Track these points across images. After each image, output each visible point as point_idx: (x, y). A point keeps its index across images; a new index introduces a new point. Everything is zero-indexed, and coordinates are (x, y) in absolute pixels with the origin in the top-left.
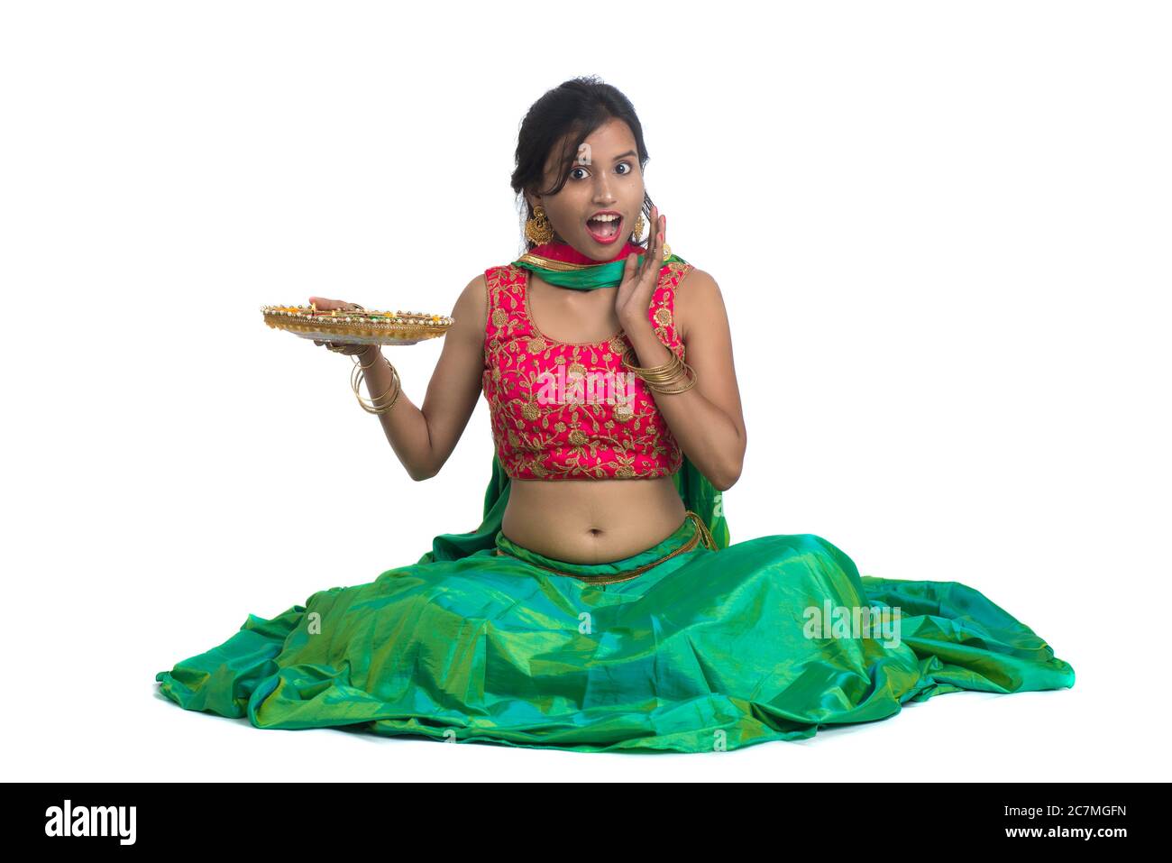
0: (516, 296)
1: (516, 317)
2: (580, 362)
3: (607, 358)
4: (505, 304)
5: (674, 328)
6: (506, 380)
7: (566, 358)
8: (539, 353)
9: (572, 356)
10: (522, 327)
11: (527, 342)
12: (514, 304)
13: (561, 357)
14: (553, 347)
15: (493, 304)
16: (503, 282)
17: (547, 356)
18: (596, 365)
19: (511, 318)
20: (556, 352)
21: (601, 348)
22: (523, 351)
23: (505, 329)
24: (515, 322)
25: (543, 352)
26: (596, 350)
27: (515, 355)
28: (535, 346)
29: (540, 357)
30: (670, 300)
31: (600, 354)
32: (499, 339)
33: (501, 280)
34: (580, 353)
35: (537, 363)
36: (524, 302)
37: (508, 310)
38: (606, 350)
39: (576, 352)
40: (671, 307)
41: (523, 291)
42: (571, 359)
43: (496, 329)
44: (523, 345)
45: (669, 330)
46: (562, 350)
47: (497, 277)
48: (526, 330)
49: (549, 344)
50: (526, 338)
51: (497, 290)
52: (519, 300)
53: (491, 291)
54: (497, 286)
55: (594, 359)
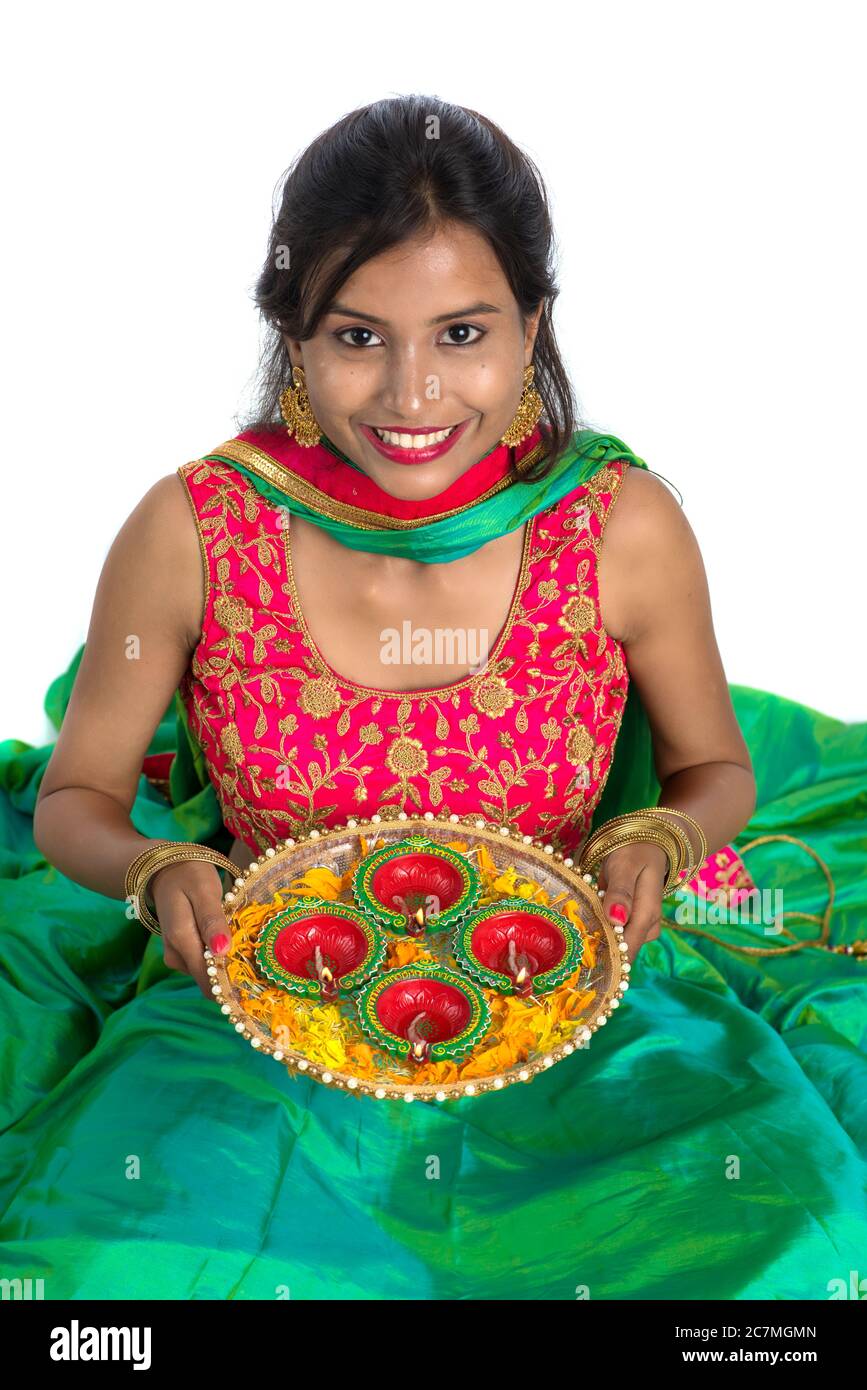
0: (268, 572)
1: (270, 620)
2: (412, 735)
3: (469, 726)
4: (244, 589)
5: (602, 635)
6: (257, 769)
7: (382, 729)
8: (325, 715)
9: (395, 722)
10: (285, 648)
11: (299, 683)
12: (265, 593)
13: (373, 727)
14: (353, 703)
15: (214, 579)
16: (234, 526)
17: (343, 726)
18: (447, 744)
19: (260, 622)
20: (361, 716)
21: (456, 701)
22: (292, 706)
23: (247, 641)
24: (270, 631)
25: (336, 716)
26: (447, 707)
27: (275, 713)
28: (319, 700)
29: (328, 725)
30: (591, 577)
31: (454, 716)
32: (235, 660)
33: (230, 519)
34: (415, 716)
35: (321, 741)
36: (286, 589)
37: (254, 602)
38: (467, 709)
39: (404, 712)
40: (593, 592)
41: (281, 553)
42: (392, 729)
43: (224, 634)
44: (292, 689)
45: (591, 639)
46: (376, 708)
47: (216, 512)
48: (294, 654)
49: (347, 695)
50: (297, 674)
51: (220, 548)
52: (277, 581)
53: (210, 547)
54: (222, 535)
55: (442, 729)
